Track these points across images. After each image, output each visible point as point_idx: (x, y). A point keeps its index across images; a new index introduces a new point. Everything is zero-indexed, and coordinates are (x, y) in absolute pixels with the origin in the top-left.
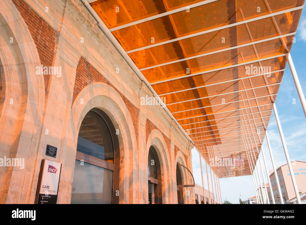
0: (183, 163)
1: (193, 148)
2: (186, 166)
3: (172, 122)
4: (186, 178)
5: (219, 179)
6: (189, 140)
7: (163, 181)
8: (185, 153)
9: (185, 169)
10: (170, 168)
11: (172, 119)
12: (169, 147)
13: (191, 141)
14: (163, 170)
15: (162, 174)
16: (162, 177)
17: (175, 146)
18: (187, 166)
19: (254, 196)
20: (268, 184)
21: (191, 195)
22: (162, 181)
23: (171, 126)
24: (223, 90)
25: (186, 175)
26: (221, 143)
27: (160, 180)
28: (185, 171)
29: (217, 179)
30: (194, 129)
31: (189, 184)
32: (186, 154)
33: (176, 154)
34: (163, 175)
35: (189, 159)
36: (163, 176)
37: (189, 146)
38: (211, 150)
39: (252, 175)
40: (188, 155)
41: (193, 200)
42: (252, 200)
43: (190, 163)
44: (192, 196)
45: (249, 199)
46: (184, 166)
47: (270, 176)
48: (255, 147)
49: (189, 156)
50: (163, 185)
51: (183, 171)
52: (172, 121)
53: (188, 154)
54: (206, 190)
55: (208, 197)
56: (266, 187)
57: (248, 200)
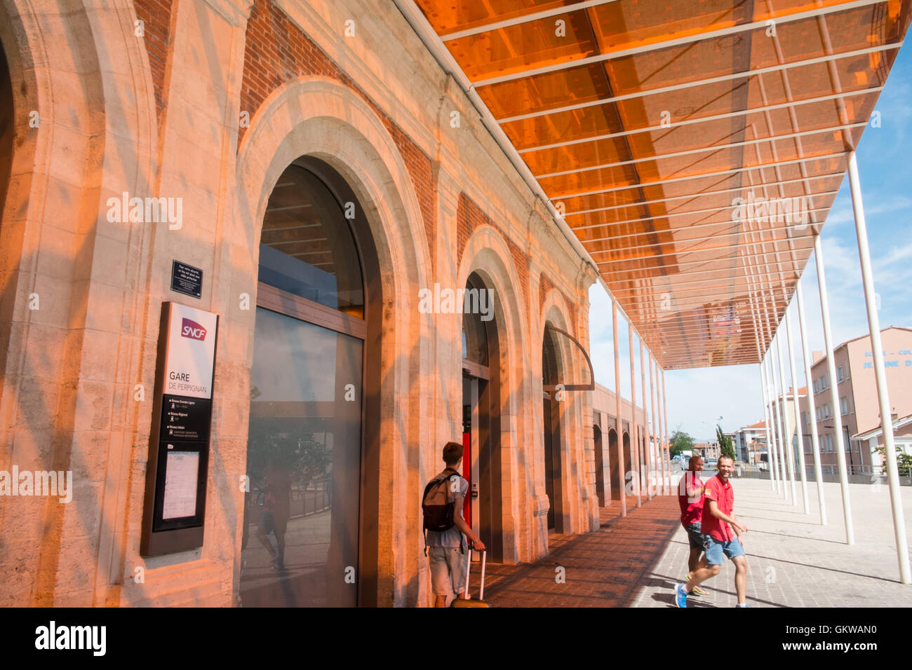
0: (563, 323)
1: (595, 282)
2: (570, 332)
3: (535, 203)
4: (571, 365)
5: (663, 372)
6: (583, 259)
7: (503, 371)
8: (569, 296)
9: (569, 343)
10: (524, 338)
11: (537, 195)
12: (524, 278)
13: (588, 263)
14: (505, 341)
15: (501, 352)
16: (501, 361)
17: (543, 277)
18: (575, 333)
19: (758, 422)
20: (803, 391)
21: (583, 413)
22: (501, 372)
23: (532, 217)
24: (695, 110)
25: (570, 358)
26: (676, 270)
27: (497, 370)
28: (568, 346)
29: (657, 373)
30: (599, 227)
31: (576, 382)
32: (573, 300)
33: (543, 298)
34: (504, 355)
35: (582, 314)
36: (506, 357)
37: (584, 276)
38: (647, 289)
39: (760, 363)
40: (579, 303)
41: (586, 426)
42: (753, 432)
43: (582, 323)
44: (586, 415)
45: (744, 429)
46: (565, 334)
47: (813, 368)
48: (778, 284)
49: (582, 304)
50: (505, 385)
51: (562, 346)
52: (536, 201)
53: (579, 298)
54: (624, 402)
55: (630, 419)
56: (797, 397)
57: (740, 431)
